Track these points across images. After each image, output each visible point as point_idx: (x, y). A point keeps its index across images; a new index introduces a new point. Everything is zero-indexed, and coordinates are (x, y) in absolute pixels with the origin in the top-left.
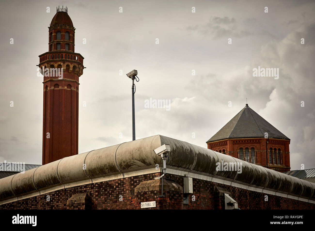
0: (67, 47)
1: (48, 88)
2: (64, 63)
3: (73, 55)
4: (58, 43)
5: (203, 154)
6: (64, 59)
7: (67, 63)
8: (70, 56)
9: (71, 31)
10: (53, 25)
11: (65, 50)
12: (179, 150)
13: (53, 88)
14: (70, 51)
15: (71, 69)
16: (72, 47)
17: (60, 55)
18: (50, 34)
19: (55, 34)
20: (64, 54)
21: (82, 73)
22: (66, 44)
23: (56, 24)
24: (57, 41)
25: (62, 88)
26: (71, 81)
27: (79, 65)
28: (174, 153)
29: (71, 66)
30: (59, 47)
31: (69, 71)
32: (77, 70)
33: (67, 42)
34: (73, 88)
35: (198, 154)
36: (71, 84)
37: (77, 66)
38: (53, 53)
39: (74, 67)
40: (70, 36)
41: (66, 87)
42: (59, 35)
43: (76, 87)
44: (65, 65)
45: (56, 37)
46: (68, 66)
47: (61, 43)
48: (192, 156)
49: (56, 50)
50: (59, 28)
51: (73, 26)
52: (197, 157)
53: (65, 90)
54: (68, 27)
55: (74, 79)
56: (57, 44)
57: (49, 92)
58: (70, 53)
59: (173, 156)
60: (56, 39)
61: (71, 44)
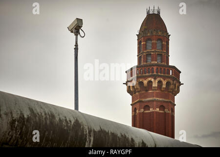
0: (159, 58)
1: (137, 111)
2: (155, 79)
3: (166, 69)
4: (149, 55)
5: (113, 134)
6: (155, 73)
7: (158, 79)
8: (163, 69)
9: (164, 38)
10: (142, 31)
11: (156, 62)
12: (40, 120)
13: (142, 110)
14: (163, 63)
15: (164, 86)
16: (166, 59)
17: (151, 68)
18: (139, 43)
19: (145, 43)
20: (155, 68)
21: (178, 91)
22: (158, 54)
23: (145, 29)
24: (147, 52)
25: (153, 111)
26: (164, 102)
27: (173, 81)
28: (23, 124)
29: (164, 83)
30: (149, 59)
31: (162, 89)
32: (172, 86)
33: (159, 52)
34: (166, 110)
35: (99, 131)
36: (165, 105)
37: (171, 82)
38: (142, 66)
39: (168, 84)
40: (162, 45)
41: (158, 109)
42: (149, 44)
43: (170, 109)
44: (157, 81)
45: (145, 47)
46: (160, 82)
47: (152, 53)
48: (80, 134)
49: (145, 63)
50: (149, 34)
51: (167, 31)
52: (94, 137)
53: (156, 112)
54: (160, 33)
55: (168, 99)
56: (147, 55)
57: (138, 116)
58: (163, 66)
59: (21, 128)
60: (146, 49)
61: (164, 54)
